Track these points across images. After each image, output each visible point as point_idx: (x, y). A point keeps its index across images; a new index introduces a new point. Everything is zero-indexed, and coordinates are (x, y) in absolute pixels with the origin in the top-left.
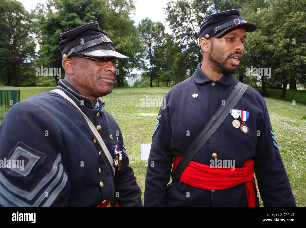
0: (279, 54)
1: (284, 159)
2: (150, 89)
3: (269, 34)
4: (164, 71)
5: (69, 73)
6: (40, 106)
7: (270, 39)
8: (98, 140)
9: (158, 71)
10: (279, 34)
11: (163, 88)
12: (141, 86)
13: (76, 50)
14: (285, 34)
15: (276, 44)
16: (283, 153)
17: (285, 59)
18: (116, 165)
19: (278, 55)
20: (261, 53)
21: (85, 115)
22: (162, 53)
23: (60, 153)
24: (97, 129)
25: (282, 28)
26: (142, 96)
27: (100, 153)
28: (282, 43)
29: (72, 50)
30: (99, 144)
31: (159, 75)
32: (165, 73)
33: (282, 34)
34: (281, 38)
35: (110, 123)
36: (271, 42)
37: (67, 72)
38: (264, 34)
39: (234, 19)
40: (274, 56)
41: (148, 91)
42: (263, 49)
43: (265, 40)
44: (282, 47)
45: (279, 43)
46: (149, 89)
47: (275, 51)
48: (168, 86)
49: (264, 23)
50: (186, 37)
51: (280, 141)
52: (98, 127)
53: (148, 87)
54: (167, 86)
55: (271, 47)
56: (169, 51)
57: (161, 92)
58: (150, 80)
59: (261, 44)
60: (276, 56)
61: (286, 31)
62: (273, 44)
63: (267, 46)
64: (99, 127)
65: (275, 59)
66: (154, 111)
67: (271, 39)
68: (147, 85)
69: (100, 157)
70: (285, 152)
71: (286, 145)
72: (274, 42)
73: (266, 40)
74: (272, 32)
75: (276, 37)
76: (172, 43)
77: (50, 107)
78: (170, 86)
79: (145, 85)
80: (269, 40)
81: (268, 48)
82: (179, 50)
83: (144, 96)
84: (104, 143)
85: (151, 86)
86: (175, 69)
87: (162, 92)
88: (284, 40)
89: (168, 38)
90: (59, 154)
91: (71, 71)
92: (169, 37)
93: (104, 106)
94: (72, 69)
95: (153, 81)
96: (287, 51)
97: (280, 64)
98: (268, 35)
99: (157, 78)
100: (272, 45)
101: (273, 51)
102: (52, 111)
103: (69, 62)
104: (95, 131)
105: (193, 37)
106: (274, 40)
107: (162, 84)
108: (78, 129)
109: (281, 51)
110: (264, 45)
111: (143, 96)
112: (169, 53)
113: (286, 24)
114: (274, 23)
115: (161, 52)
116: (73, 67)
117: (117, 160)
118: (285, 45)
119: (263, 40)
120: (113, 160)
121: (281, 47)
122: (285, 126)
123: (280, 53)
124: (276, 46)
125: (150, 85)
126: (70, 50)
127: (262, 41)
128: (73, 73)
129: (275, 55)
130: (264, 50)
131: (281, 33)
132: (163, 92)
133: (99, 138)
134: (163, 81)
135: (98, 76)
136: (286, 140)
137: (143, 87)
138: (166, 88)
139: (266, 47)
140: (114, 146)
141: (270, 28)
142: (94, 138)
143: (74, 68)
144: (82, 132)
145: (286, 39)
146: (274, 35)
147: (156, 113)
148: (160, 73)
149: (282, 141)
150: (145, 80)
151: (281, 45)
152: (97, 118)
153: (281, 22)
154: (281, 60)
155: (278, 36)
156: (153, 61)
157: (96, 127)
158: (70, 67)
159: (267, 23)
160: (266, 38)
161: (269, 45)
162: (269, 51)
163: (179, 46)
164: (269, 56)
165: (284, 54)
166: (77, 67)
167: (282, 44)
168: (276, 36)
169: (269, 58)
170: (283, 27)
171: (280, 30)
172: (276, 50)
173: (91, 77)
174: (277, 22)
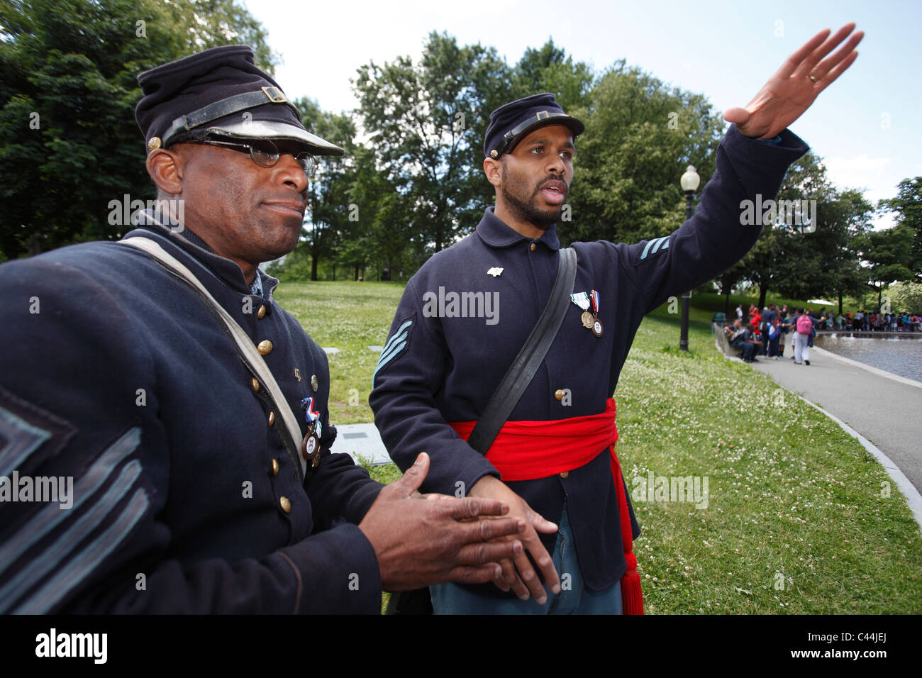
0: (613, 210)
1: (639, 437)
2: (315, 286)
3: (594, 165)
4: (349, 241)
5: (170, 191)
6: (85, 274)
7: (595, 177)
8: (263, 382)
9: (334, 239)
10: (613, 167)
11: (347, 284)
12: (287, 278)
13: (189, 122)
14: (624, 168)
15: (608, 188)
16: (636, 425)
17: (625, 224)
18: (310, 452)
19: (612, 213)
20: (578, 207)
21: (226, 310)
22: (346, 193)
23: (136, 425)
24: (260, 351)
25: (618, 153)
26: (292, 303)
27: (270, 419)
28: (618, 187)
29: (178, 124)
30: (267, 394)
31: (337, 249)
32: (353, 246)
33: (619, 168)
34: (617, 175)
35: (292, 335)
36: (597, 182)
37: (164, 187)
38: (583, 163)
39: (538, 114)
40: (603, 215)
41: (310, 289)
42: (581, 196)
43: (586, 177)
44: (620, 195)
45: (612, 187)
46: (310, 286)
47: (606, 204)
48: (360, 278)
49: (583, 139)
50: (407, 156)
51: (627, 400)
52: (262, 344)
53: (304, 280)
54: (356, 279)
55: (597, 194)
56: (363, 191)
57: (342, 292)
58: (311, 264)
59: (577, 185)
60: (608, 214)
61: (625, 161)
62: (601, 187)
63: (589, 190)
64: (265, 345)
65: (605, 220)
66: (328, 340)
67: (597, 175)
68: (303, 276)
69: (272, 428)
70: (639, 424)
71: (639, 407)
72: (603, 182)
73: (588, 178)
74: (598, 161)
75: (607, 173)
76: (371, 169)
77: (116, 281)
78: (365, 279)
79: (297, 276)
80: (592, 178)
81: (591, 195)
82: (390, 187)
83: (297, 303)
84: (279, 390)
85: (314, 277)
86: (377, 235)
87: (346, 293)
88: (623, 180)
89: (361, 157)
90: (133, 429)
91: (176, 184)
92: (362, 153)
93: (274, 289)
94: (178, 180)
95: (319, 266)
96: (628, 206)
97: (615, 234)
98: (590, 167)
99: (330, 259)
100: (599, 190)
101: (601, 203)
102: (123, 295)
103: (169, 159)
104: (253, 356)
105: (424, 160)
106: (604, 179)
107: (343, 274)
108: (204, 351)
109: (617, 205)
110: (584, 188)
111: (295, 303)
112: (364, 196)
113: (625, 146)
114: (603, 141)
115: (341, 191)
116: (181, 175)
117: (312, 438)
118: (624, 191)
119: (582, 177)
120: (303, 437)
121: (617, 195)
122: (632, 367)
123: (615, 208)
124: (607, 192)
125: (310, 276)
126: (170, 124)
127: (580, 180)
128: (180, 190)
129: (606, 211)
130: (583, 200)
131: (616, 165)
132: (350, 294)
133: (267, 375)
134: (345, 266)
135: (257, 199)
136: (638, 397)
137: (292, 279)
138: (354, 282)
139: (588, 193)
140: (307, 399)
141: (594, 153)
142: (254, 377)
143: (183, 175)
144: (213, 359)
145: (626, 178)
146: (604, 168)
147: (333, 347)
148: (338, 245)
149: (631, 401)
150: (297, 262)
151: (616, 191)
152: (259, 319)
153: (615, 140)
154: (617, 225)
155: (611, 171)
156: (319, 212)
157: (257, 345)
158: (174, 174)
159: (589, 139)
160: (588, 173)
161: (592, 189)
162: (594, 202)
163: (391, 177)
164: (595, 215)
165: (622, 211)
166: (193, 171)
167: (619, 189)
168: (607, 171)
169: (594, 219)
170: (619, 151)
171: (614, 158)
172: (608, 202)
173: (236, 200)
174: (608, 139)
